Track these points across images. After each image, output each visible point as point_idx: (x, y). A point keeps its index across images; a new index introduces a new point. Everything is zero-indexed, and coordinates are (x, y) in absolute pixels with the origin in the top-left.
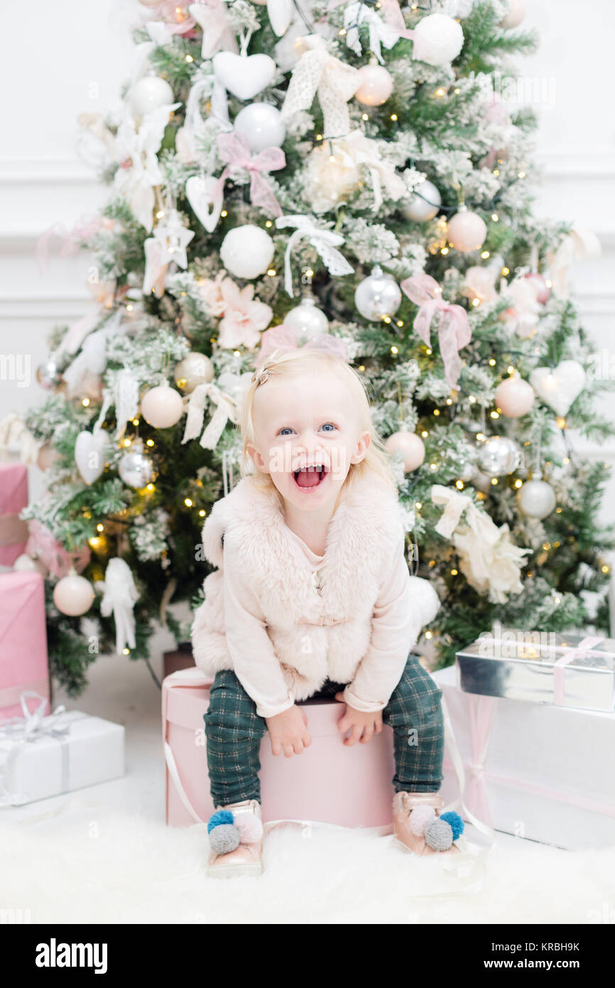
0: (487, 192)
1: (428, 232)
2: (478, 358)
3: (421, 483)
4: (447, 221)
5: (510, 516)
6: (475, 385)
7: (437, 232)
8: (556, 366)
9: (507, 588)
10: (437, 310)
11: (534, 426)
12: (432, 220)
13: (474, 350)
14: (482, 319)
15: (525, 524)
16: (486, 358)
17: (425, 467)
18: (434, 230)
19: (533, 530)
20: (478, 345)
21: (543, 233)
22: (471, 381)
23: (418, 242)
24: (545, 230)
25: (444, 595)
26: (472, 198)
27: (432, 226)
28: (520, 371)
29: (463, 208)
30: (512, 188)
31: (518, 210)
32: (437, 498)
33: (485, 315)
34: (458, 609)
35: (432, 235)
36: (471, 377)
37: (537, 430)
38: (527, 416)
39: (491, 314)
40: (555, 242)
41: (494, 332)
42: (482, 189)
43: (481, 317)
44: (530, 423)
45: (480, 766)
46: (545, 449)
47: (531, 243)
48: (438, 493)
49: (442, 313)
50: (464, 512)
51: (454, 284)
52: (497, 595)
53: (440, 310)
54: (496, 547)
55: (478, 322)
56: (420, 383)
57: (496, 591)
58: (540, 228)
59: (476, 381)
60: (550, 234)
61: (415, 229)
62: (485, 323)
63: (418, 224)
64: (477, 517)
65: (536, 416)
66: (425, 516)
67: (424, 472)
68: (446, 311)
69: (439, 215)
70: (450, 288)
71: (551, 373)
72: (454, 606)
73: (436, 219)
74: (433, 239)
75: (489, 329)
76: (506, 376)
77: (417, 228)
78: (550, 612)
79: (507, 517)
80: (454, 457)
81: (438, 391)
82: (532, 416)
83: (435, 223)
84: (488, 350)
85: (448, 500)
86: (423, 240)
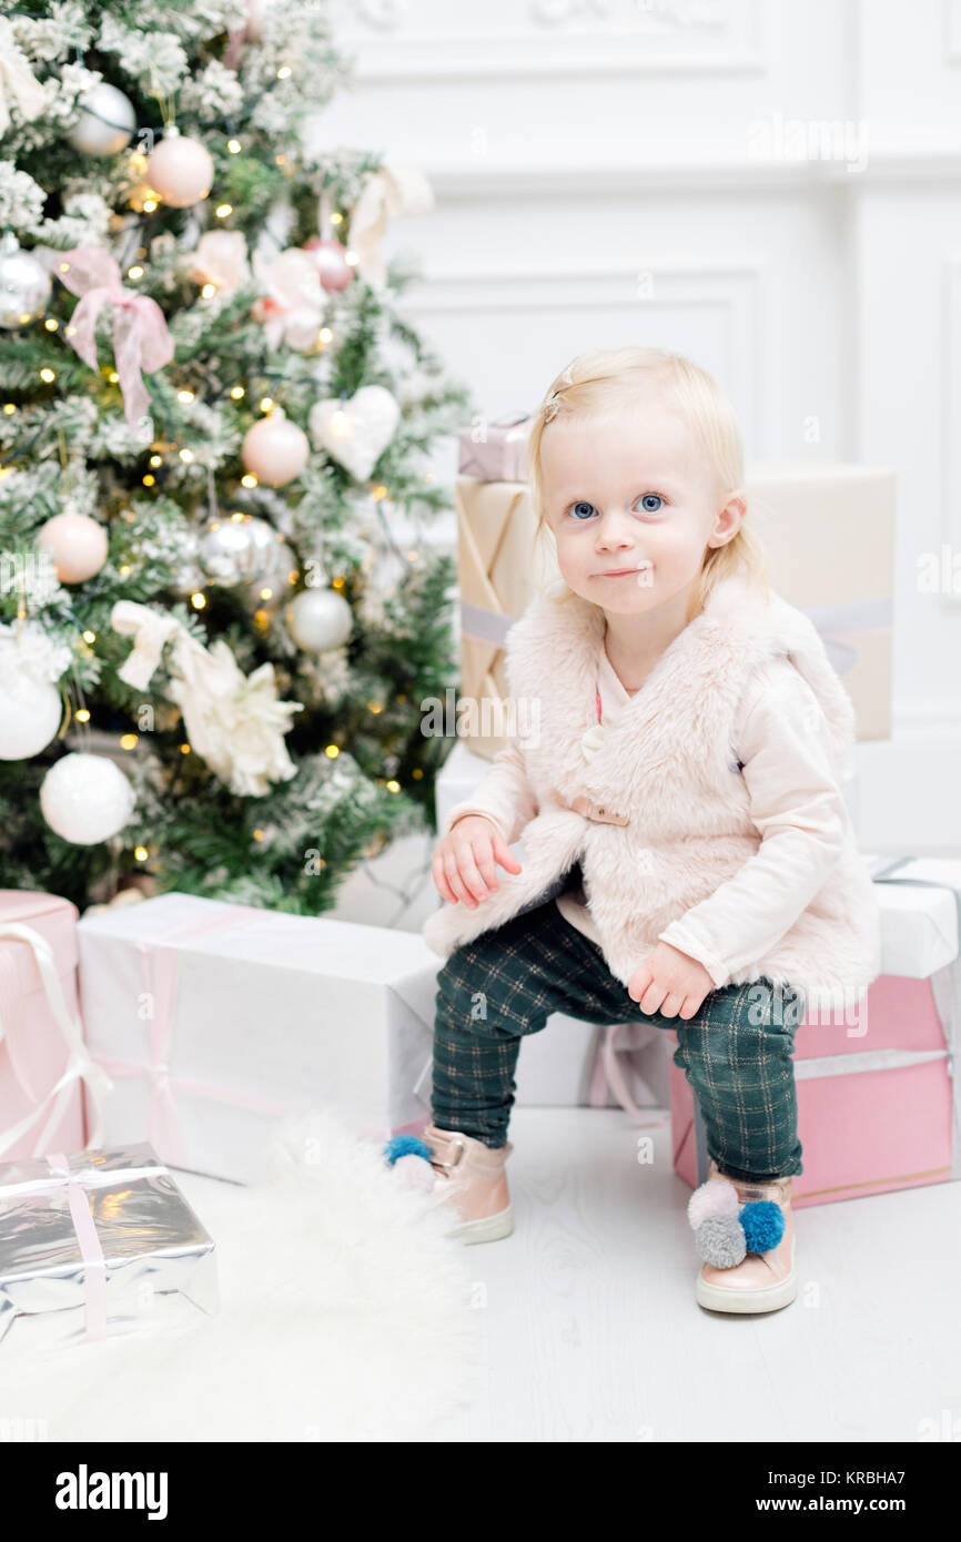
0: (219, 103)
1: (114, 174)
2: (217, 385)
3: (101, 599)
4: (146, 155)
5: (291, 650)
6: (197, 433)
7: (131, 172)
8: (350, 396)
9: (260, 767)
10: (109, 306)
11: (308, 500)
12: (123, 151)
13: (209, 372)
14: (210, 321)
15: (316, 662)
16: (228, 384)
17: (109, 571)
18: (125, 168)
19: (327, 672)
20: (214, 363)
21: (333, 172)
22: (189, 425)
23: (99, 191)
24: (338, 166)
25: (161, 785)
26: (195, 115)
27: (122, 164)
28: (284, 406)
29: (171, 131)
30: (268, 98)
31: (279, 133)
32: (126, 623)
33: (215, 312)
34: (189, 808)
35: (122, 179)
36: (186, 419)
37: (313, 506)
38: (296, 481)
39: (225, 312)
40: (354, 186)
41: (242, 341)
42: (209, 99)
43: (209, 316)
44: (303, 494)
45: (164, 1068)
46: (332, 537)
47: (317, 189)
48: (125, 615)
49: (117, 311)
50: (166, 644)
51: (168, 261)
52: (245, 782)
53: (116, 305)
54: (238, 700)
55: (204, 325)
56: (95, 429)
57: (243, 775)
58: (327, 165)
59: (197, 425)
60: (347, 174)
61: (92, 170)
62: (221, 326)
63: (98, 160)
64: (194, 653)
65: (311, 482)
66: (99, 654)
67: (108, 581)
68: (126, 307)
69: (134, 142)
70: (162, 268)
71: (341, 409)
72: (183, 804)
73: (130, 150)
74: (123, 186)
75: (229, 338)
76: (263, 416)
77: (96, 166)
78: (327, 808)
79: (284, 651)
80: (153, 553)
81: (122, 444)
82: (305, 481)
83: (127, 157)
84: (234, 371)
85: (138, 627)
86: (107, 188)
